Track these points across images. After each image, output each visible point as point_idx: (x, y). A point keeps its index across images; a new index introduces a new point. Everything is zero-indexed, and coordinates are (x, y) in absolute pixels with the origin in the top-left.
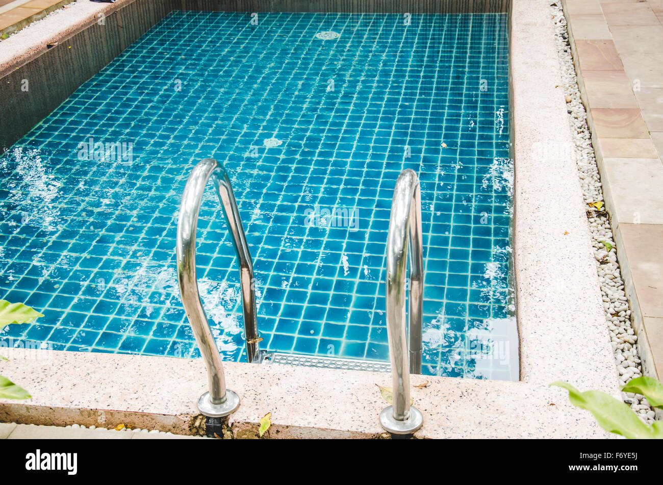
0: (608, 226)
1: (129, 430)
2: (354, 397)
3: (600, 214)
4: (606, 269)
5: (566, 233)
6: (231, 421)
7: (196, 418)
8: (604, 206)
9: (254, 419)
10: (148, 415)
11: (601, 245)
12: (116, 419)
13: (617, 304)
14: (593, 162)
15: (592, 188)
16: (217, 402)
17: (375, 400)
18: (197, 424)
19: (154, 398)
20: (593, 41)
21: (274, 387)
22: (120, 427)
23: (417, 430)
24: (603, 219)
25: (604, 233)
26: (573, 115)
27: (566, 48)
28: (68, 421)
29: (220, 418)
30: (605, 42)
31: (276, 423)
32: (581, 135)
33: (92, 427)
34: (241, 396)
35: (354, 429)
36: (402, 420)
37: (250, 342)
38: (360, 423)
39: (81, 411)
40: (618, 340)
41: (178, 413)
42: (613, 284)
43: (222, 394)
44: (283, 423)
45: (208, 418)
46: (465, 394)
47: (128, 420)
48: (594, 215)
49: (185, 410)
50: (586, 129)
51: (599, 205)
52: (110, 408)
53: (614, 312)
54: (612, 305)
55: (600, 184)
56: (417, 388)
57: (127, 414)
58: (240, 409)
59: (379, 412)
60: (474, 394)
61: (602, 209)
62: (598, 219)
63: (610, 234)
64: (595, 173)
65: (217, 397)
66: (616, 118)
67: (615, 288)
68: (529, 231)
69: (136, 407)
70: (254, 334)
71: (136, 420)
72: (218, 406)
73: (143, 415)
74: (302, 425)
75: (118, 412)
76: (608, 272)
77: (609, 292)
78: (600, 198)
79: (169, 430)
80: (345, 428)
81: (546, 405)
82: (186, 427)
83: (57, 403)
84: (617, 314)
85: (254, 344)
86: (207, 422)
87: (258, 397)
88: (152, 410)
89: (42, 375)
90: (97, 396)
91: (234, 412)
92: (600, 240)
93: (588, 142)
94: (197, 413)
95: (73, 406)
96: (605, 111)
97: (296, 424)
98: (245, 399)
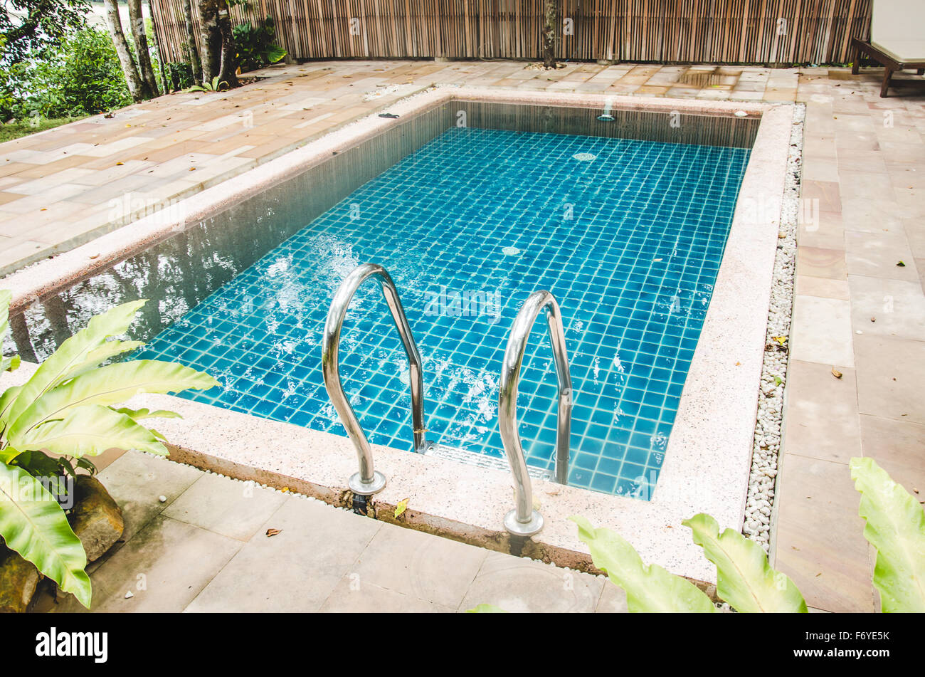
0: (785, 361)
1: (292, 493)
2: (488, 495)
3: (781, 349)
4: (769, 403)
5: (738, 364)
6: (373, 500)
7: (345, 492)
8: (787, 341)
9: (392, 502)
10: (307, 483)
11: (772, 379)
12: (282, 482)
13: (769, 438)
14: (789, 298)
15: (781, 322)
16: (365, 481)
17: (506, 500)
18: (345, 498)
19: (316, 470)
20: (820, 182)
21: (420, 476)
22: (285, 489)
23: (534, 534)
24: (782, 353)
25: (778, 367)
26: (784, 250)
27: (795, 186)
28: (247, 476)
29: (365, 496)
30: (831, 184)
31: (411, 508)
32: (785, 270)
33: (265, 486)
34: (388, 479)
35: (478, 525)
36: (525, 523)
37: (417, 432)
38: (486, 520)
39: (257, 471)
40: (760, 473)
41: (331, 486)
42: (772, 418)
43: (369, 476)
44: (418, 509)
45: (355, 494)
46: (591, 506)
47: (291, 484)
48: (775, 348)
49: (337, 484)
50: (791, 265)
51: (782, 340)
52: (278, 472)
53: (764, 445)
54: (764, 439)
55: (789, 320)
56: (548, 496)
57: (291, 480)
58: (384, 491)
59: (506, 512)
60: (599, 509)
61: (784, 345)
62: (777, 353)
63: (784, 369)
64: (788, 309)
65: (366, 477)
66: (821, 257)
67: (773, 422)
68: (704, 358)
69: (298, 474)
70: (421, 425)
71: (298, 486)
72: (366, 485)
73: (303, 482)
74: (433, 514)
75: (284, 476)
76: (770, 405)
77: (765, 426)
78: (786, 333)
79: (324, 499)
80: (470, 523)
81: (664, 527)
82: (337, 498)
83: (241, 461)
84: (766, 448)
85: (420, 434)
86: (354, 497)
87: (403, 483)
88: (311, 480)
89: (236, 434)
90: (272, 460)
91: (377, 492)
92: (772, 374)
93: (790, 278)
94: (347, 488)
95: (251, 466)
96: (812, 250)
97: (429, 512)
98: (391, 483)
